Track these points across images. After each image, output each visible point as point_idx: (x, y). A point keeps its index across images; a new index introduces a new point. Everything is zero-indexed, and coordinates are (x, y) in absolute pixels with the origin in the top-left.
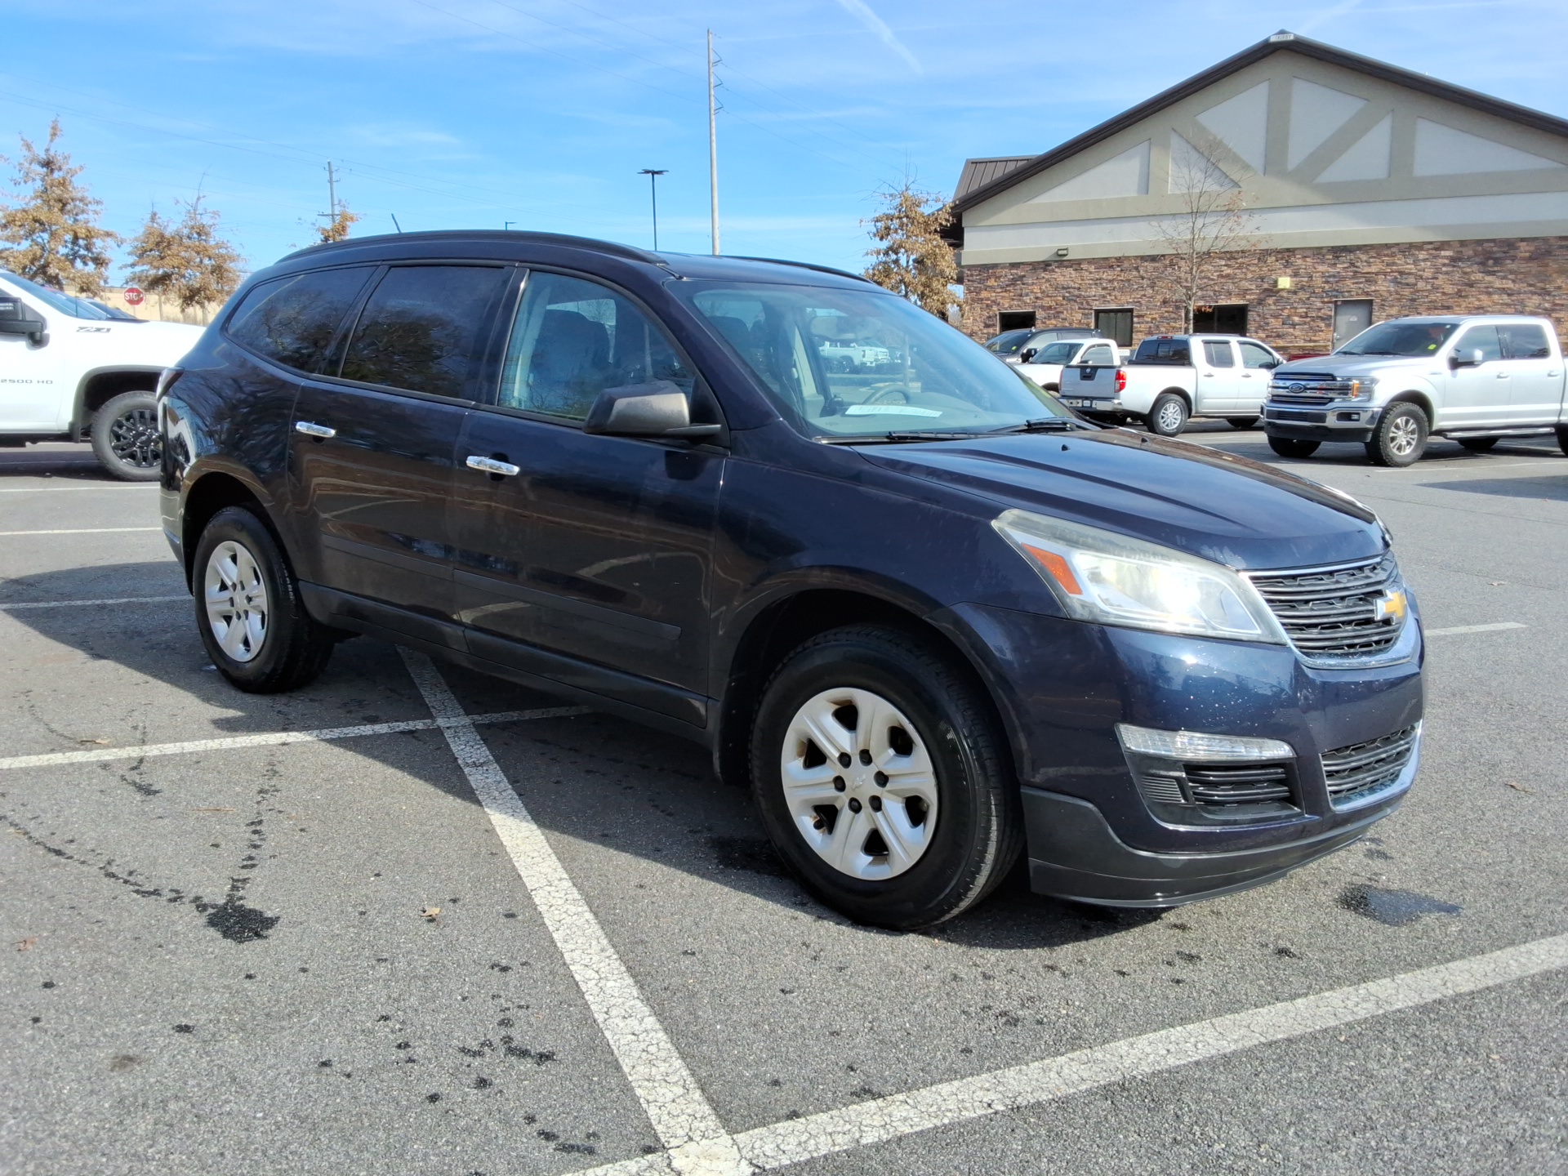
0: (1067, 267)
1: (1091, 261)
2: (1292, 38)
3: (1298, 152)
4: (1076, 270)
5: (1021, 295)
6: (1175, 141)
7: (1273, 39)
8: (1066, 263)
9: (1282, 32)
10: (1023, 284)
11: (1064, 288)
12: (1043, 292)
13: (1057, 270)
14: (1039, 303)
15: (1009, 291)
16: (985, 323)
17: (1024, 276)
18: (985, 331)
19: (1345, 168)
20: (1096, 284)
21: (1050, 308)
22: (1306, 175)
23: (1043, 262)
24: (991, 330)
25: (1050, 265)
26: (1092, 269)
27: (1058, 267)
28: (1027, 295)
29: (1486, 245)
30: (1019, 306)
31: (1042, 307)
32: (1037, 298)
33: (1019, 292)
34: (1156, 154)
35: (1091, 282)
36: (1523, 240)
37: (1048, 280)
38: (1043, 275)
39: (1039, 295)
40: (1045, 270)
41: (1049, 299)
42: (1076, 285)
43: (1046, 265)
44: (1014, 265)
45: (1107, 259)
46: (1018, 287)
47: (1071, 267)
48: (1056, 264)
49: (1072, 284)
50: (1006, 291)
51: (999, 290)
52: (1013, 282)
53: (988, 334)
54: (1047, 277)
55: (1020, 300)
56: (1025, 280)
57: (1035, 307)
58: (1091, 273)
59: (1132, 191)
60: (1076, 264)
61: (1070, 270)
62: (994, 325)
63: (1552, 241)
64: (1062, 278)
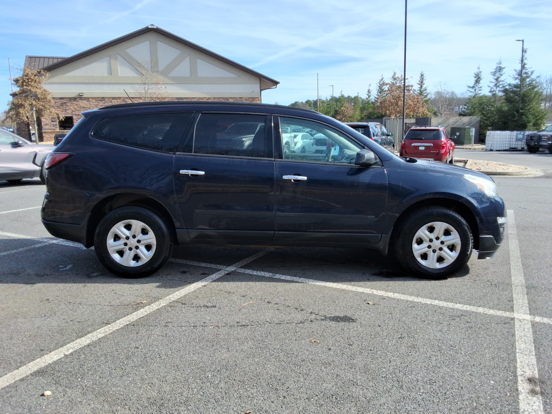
0: (83, 100)
1: (93, 98)
2: (156, 27)
3: (162, 65)
4: (87, 101)
5: (66, 110)
6: (119, 57)
7: (150, 27)
8: (83, 98)
9: (152, 25)
10: (66, 106)
11: (83, 108)
12: (75, 109)
13: (79, 101)
14: (74, 113)
15: (61, 108)
16: (51, 120)
17: (66, 103)
18: (52, 123)
19: (177, 72)
20: (96, 107)
21: (79, 115)
22: (166, 73)
23: (74, 98)
24: (55, 123)
25: (76, 99)
26: (94, 101)
27: (80, 100)
28: (68, 110)
29: (221, 99)
30: (65, 114)
31: (75, 115)
32: (73, 111)
33: (65, 108)
34: (113, 61)
35: (94, 106)
36: (230, 98)
37: (76, 105)
38: (74, 102)
39: (74, 110)
40: (75, 101)
41: (78, 111)
42: (88, 107)
43: (75, 99)
44: (61, 98)
45: (99, 98)
46: (64, 107)
47: (85, 100)
48: (79, 99)
49: (86, 106)
50: (59, 108)
51: (56, 108)
52: (62, 105)
53: (53, 124)
54: (76, 103)
55: (65, 112)
56: (67, 104)
57: (72, 114)
58: (93, 102)
59: (105, 74)
60: (87, 99)
61: (85, 101)
62: (55, 121)
63: (238, 99)
64: (82, 104)
